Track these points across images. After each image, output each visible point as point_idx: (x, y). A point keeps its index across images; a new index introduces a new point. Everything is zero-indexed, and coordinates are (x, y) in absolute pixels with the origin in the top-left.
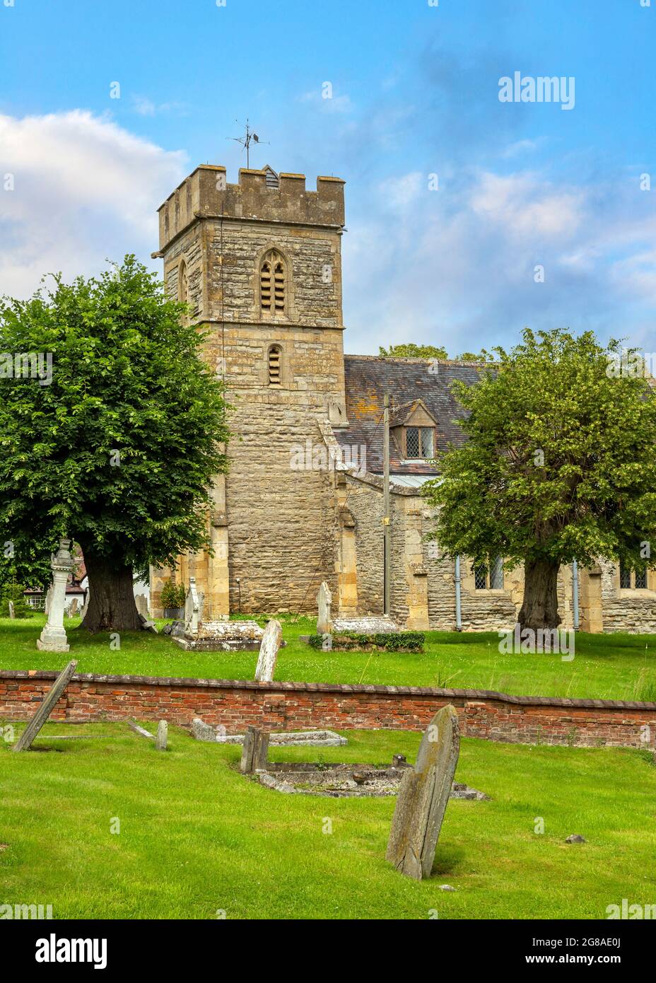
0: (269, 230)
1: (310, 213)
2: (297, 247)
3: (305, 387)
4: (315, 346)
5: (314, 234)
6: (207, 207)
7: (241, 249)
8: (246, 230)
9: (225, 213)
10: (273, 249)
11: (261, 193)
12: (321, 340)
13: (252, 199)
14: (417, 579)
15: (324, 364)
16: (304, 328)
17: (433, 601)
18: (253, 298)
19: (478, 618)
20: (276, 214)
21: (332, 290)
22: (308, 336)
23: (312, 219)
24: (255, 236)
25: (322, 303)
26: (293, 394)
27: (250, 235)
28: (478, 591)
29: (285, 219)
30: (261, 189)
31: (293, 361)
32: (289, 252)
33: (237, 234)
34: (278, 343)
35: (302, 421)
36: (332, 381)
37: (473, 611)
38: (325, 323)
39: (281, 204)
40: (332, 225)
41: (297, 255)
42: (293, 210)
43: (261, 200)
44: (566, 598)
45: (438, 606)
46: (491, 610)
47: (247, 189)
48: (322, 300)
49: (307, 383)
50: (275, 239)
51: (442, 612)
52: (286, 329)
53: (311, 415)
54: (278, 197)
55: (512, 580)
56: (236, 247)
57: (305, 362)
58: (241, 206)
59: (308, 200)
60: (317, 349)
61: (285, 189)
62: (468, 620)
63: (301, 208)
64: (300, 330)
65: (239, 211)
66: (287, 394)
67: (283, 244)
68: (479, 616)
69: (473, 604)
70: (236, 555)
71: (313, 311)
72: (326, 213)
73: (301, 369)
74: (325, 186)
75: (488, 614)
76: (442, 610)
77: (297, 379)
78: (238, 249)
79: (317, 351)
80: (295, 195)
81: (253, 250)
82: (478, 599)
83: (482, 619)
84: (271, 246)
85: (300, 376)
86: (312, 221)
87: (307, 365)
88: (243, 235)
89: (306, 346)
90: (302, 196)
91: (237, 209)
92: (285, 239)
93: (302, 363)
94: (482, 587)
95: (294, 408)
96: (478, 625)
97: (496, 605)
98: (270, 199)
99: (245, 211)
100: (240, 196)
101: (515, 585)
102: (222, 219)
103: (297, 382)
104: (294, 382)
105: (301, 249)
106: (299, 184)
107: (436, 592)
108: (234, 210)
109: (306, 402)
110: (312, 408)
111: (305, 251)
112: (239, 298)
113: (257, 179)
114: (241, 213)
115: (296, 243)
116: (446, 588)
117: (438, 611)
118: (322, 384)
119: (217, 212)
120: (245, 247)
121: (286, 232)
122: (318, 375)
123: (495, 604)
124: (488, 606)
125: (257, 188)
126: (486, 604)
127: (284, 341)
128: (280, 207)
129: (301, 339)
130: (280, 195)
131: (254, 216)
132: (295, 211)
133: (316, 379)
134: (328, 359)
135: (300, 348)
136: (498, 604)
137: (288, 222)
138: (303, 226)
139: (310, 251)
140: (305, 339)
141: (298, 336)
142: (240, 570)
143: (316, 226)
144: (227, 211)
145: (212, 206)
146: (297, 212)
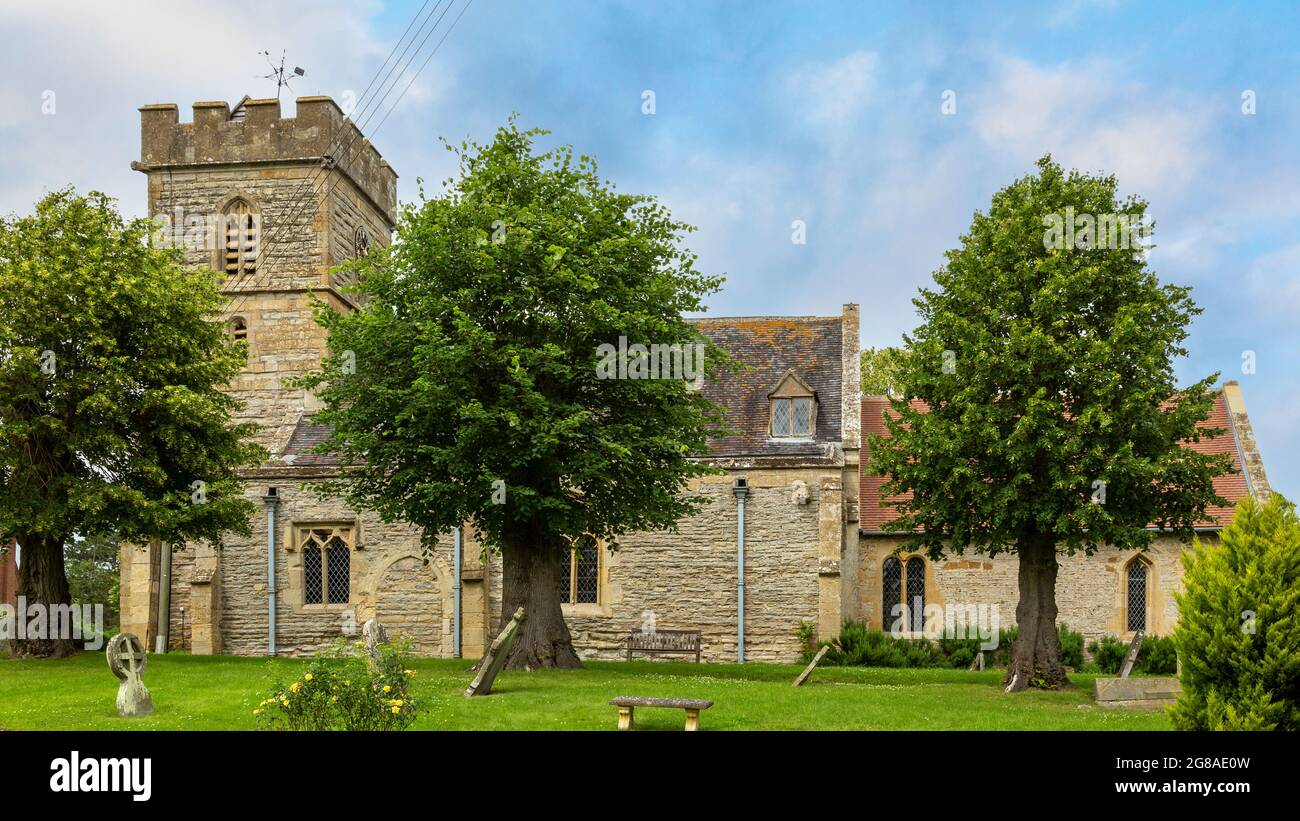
0: (231, 175)
1: (283, 147)
2: (269, 192)
3: (275, 368)
4: (289, 315)
5: (291, 172)
6: (150, 156)
7: (196, 203)
8: (203, 179)
9: (173, 161)
10: (239, 199)
11: (219, 129)
12: (298, 306)
13: (208, 139)
14: (196, 588)
15: (301, 336)
16: (275, 293)
17: (238, 619)
18: (209, 262)
19: (307, 643)
20: (237, 153)
21: (314, 242)
22: (281, 303)
23: (285, 153)
24: (213, 184)
25: (301, 260)
26: (259, 377)
27: (207, 185)
28: (307, 607)
29: (250, 159)
30: (220, 125)
31: (260, 337)
32: (257, 199)
33: (191, 186)
34: (240, 315)
35: (270, 410)
36: (312, 357)
37: (298, 632)
38: (303, 285)
39: (245, 140)
40: (311, 158)
41: (269, 201)
42: (261, 145)
43: (219, 138)
44: (444, 616)
45: (245, 626)
46: (326, 632)
47: (201, 128)
48: (301, 256)
49: (278, 362)
50: (241, 185)
51: (250, 634)
52: (253, 297)
53: (283, 402)
54: (241, 131)
55: (359, 591)
56: (190, 201)
57: (275, 336)
58: (193, 149)
59: (280, 130)
60: (292, 318)
61: (250, 121)
62: (291, 645)
63: (271, 142)
64: (271, 296)
65: (190, 156)
66: (252, 377)
67: (249, 191)
68: (308, 640)
69: (298, 624)
70: (181, 579)
71: (288, 270)
72: (305, 143)
73: (270, 345)
74: (304, 109)
75: (322, 637)
76: (250, 631)
77: (265, 358)
78: (191, 204)
79: (292, 322)
80: (263, 126)
81: (211, 203)
82: (305, 617)
83: (312, 643)
84: (234, 195)
85: (269, 354)
86: (286, 156)
87: (278, 340)
88: (198, 185)
89: (279, 316)
90: (272, 126)
91: (188, 154)
92: (253, 183)
93: (272, 337)
94: (317, 601)
95: (260, 395)
96: (305, 651)
97: (333, 626)
98: (231, 136)
99: (197, 156)
100: (191, 137)
101: (362, 598)
102: (169, 168)
103: (264, 362)
104: (260, 362)
105: (274, 194)
106: (269, 110)
107: (242, 608)
108: (183, 155)
109: (276, 386)
110: (284, 393)
111: (280, 196)
112: (191, 263)
113: (214, 113)
114: (193, 157)
115: (268, 187)
116: (258, 603)
117: (245, 634)
118: (297, 362)
119: (162, 161)
120: (201, 201)
121: (254, 174)
122: (293, 351)
123: (331, 623)
124: (320, 626)
125: (214, 125)
126: (317, 624)
127: (249, 311)
128: (243, 144)
129: (271, 307)
130: (243, 129)
131: (210, 160)
132: (263, 146)
133: (291, 357)
134: (305, 330)
135: (270, 319)
136: (336, 624)
137: (253, 161)
138: (275, 163)
139: (285, 196)
140: (276, 307)
141: (267, 303)
142: (185, 597)
143: (290, 161)
144: (175, 158)
145: (156, 154)
146: (266, 147)
